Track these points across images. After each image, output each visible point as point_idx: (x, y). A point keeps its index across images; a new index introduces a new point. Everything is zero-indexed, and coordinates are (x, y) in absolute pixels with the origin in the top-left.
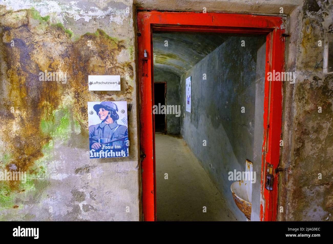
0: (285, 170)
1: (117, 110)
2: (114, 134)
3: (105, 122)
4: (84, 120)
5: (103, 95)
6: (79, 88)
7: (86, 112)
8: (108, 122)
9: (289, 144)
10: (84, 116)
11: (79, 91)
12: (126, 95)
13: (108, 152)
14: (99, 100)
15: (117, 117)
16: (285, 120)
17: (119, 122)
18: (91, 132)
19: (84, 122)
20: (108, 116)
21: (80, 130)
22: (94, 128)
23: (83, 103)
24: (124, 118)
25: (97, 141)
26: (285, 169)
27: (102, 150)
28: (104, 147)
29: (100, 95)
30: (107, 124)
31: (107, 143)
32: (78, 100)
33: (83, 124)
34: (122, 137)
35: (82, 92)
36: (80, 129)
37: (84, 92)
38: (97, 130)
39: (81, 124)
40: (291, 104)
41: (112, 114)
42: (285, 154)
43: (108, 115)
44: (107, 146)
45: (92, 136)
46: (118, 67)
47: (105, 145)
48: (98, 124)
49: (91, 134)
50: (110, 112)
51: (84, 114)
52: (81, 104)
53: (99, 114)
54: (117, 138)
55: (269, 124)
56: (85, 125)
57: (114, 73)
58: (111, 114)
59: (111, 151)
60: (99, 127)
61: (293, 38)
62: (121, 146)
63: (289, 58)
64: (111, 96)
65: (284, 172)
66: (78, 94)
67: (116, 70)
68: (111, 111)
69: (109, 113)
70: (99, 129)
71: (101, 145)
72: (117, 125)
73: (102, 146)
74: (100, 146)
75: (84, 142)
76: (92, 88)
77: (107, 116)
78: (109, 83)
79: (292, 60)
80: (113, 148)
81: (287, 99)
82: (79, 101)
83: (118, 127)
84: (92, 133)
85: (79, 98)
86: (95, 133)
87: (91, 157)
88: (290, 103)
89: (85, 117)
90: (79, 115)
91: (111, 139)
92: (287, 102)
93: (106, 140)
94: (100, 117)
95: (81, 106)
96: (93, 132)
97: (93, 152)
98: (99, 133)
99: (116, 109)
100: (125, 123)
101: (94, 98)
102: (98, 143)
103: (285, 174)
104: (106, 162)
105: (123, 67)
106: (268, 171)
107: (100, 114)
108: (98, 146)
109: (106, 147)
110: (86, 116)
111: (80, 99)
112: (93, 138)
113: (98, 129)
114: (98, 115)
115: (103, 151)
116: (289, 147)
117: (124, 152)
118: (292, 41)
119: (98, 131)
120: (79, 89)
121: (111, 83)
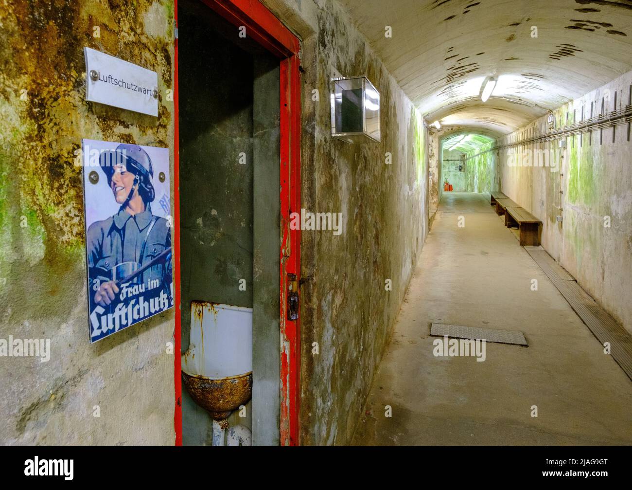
0: (309, 279)
1: (151, 173)
2: (146, 246)
3: (128, 209)
4: (58, 204)
5: (112, 123)
6: (46, 80)
7: (62, 174)
8: (133, 210)
9: (311, 237)
10: (58, 189)
11: (44, 94)
12: (157, 132)
13: (134, 306)
14: (101, 135)
15: (151, 194)
16: (305, 200)
17: (156, 208)
18: (94, 244)
19: (56, 213)
20: (132, 191)
21: (43, 246)
22: (102, 229)
23: (56, 140)
24: (163, 198)
25: (109, 275)
26: (307, 278)
27: (121, 302)
28: (124, 291)
29: (104, 120)
30: (131, 216)
31: (132, 278)
32: (40, 127)
33: (52, 222)
34: (162, 251)
35: (56, 100)
36: (44, 243)
37: (60, 101)
38: (109, 236)
39: (46, 221)
40: (313, 175)
41: (141, 185)
42: (306, 254)
43: (134, 187)
44: (131, 285)
45: (96, 261)
46: (146, 47)
47: (127, 284)
48: (112, 216)
49: (93, 252)
50: (138, 177)
51: (56, 185)
52: (50, 144)
53: (112, 184)
54: (153, 256)
55: (291, 208)
56: (58, 225)
57: (138, 62)
58: (140, 183)
59: (141, 299)
60: (114, 227)
61: (310, 77)
62: (159, 281)
63: (306, 105)
64: (129, 128)
65: (306, 283)
66: (42, 105)
67: (141, 53)
68: (140, 174)
69: (135, 181)
70: (113, 233)
71: (118, 285)
72: (151, 218)
73: (121, 289)
74: (117, 290)
75: (53, 293)
76: (97, 93)
77: (130, 190)
78: (137, 89)
79: (309, 108)
80: (144, 290)
81: (305, 167)
82: (44, 131)
83: (153, 223)
84: (96, 248)
85: (43, 119)
86: (104, 249)
87: (93, 335)
88: (310, 173)
89: (61, 195)
90: (43, 188)
91: (141, 262)
92: (306, 171)
93: (131, 268)
94: (115, 193)
95: (49, 151)
96: (99, 243)
97: (99, 316)
98: (114, 247)
99: (148, 170)
100: (166, 210)
101: (88, 126)
102: (110, 282)
103: (309, 285)
104: (112, 347)
105: (153, 51)
106: (290, 288)
107: (115, 184)
108: (112, 292)
109: (130, 289)
110: (62, 191)
111: (48, 126)
112: (98, 266)
113: (110, 233)
114: (110, 186)
115: (123, 304)
116: (312, 241)
117: (166, 296)
118: (308, 82)
119: (111, 240)
120: (47, 86)
121: (140, 90)
